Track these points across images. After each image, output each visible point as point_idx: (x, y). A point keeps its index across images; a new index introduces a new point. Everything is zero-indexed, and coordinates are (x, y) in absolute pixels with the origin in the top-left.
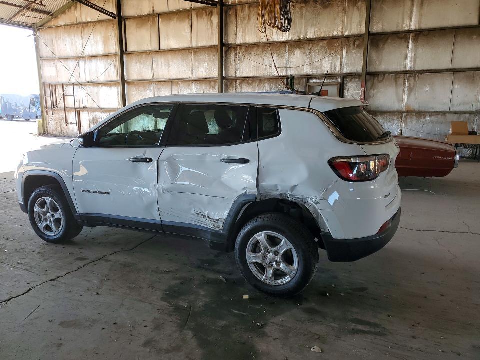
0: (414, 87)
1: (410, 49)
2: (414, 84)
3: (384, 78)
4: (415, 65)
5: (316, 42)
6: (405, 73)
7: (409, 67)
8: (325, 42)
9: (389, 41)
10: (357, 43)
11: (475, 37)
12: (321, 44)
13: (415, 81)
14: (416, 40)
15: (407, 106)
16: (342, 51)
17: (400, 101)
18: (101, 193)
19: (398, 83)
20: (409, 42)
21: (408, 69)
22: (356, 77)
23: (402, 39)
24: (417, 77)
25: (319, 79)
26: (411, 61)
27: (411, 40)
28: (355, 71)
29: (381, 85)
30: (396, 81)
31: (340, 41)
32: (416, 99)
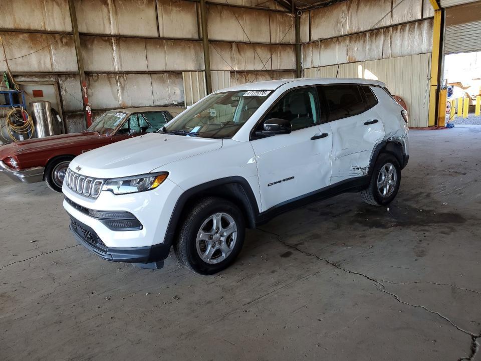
0: (124, 86)
1: (115, 52)
2: (124, 83)
3: (98, 78)
4: (121, 66)
5: (14, 33)
6: (115, 73)
7: (117, 68)
8: (26, 35)
9: (95, 42)
10: (64, 40)
11: (158, 46)
12: (21, 36)
13: (124, 80)
14: (118, 44)
15: (123, 103)
16: (49, 47)
17: (116, 98)
18: (287, 179)
19: (112, 82)
20: (112, 46)
21: (117, 70)
22: (70, 76)
23: (105, 41)
24: (125, 77)
25: (28, 77)
26: (118, 63)
27: (114, 44)
28: (68, 70)
29: (96, 84)
30: (109, 81)
31: (44, 36)
32: (128, 96)
